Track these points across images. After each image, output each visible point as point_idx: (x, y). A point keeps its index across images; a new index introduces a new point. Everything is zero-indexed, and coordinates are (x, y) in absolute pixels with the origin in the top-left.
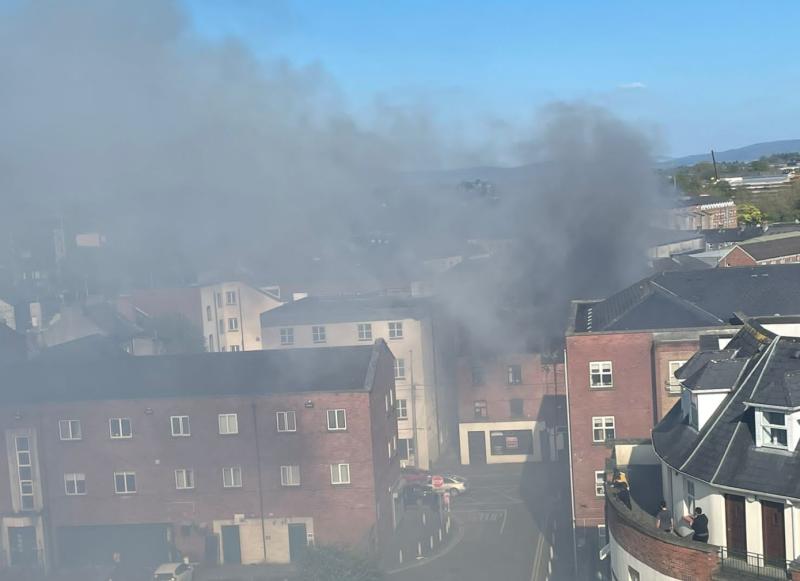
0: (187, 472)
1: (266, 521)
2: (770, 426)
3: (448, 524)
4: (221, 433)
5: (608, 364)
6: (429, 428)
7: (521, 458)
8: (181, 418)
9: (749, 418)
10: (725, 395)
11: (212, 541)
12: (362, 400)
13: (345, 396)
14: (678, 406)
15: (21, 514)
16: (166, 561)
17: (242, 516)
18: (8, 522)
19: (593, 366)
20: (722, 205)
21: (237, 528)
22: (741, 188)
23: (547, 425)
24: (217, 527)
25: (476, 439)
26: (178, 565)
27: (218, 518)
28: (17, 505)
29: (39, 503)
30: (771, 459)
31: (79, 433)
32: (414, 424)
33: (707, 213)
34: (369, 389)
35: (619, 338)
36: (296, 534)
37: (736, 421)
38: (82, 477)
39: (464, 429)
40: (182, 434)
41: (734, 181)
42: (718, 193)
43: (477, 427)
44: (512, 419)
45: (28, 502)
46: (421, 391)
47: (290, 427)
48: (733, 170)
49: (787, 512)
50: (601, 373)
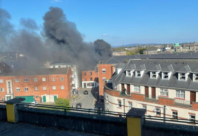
0: (37, 87)
1: (50, 95)
2: (128, 73)
3: (80, 96)
4: (43, 81)
5: (105, 69)
6: (77, 82)
7: (91, 87)
8: (36, 78)
9: (125, 72)
10: (122, 69)
11: (41, 98)
12: (66, 76)
13: (63, 75)
14: (115, 72)
15: (9, 94)
16: (33, 101)
17: (46, 94)
18: (6, 96)
19: (103, 69)
20: (124, 52)
21: (45, 96)
22: (127, 50)
23: (96, 82)
24: (42, 96)
25: (85, 84)
26: (35, 102)
27: (42, 95)
28: (8, 93)
29: (12, 92)
30: (128, 78)
31: (19, 81)
32: (75, 81)
33: (122, 53)
34: (67, 74)
35: (107, 65)
36: (55, 97)
37: (123, 73)
38: (19, 88)
39: (83, 82)
40: (36, 81)
41: (126, 49)
42: (124, 50)
43: (85, 82)
44: (90, 81)
45: (10, 92)
46: (76, 76)
47: (54, 80)
48: (126, 48)
49: (130, 86)
50: (104, 71)
